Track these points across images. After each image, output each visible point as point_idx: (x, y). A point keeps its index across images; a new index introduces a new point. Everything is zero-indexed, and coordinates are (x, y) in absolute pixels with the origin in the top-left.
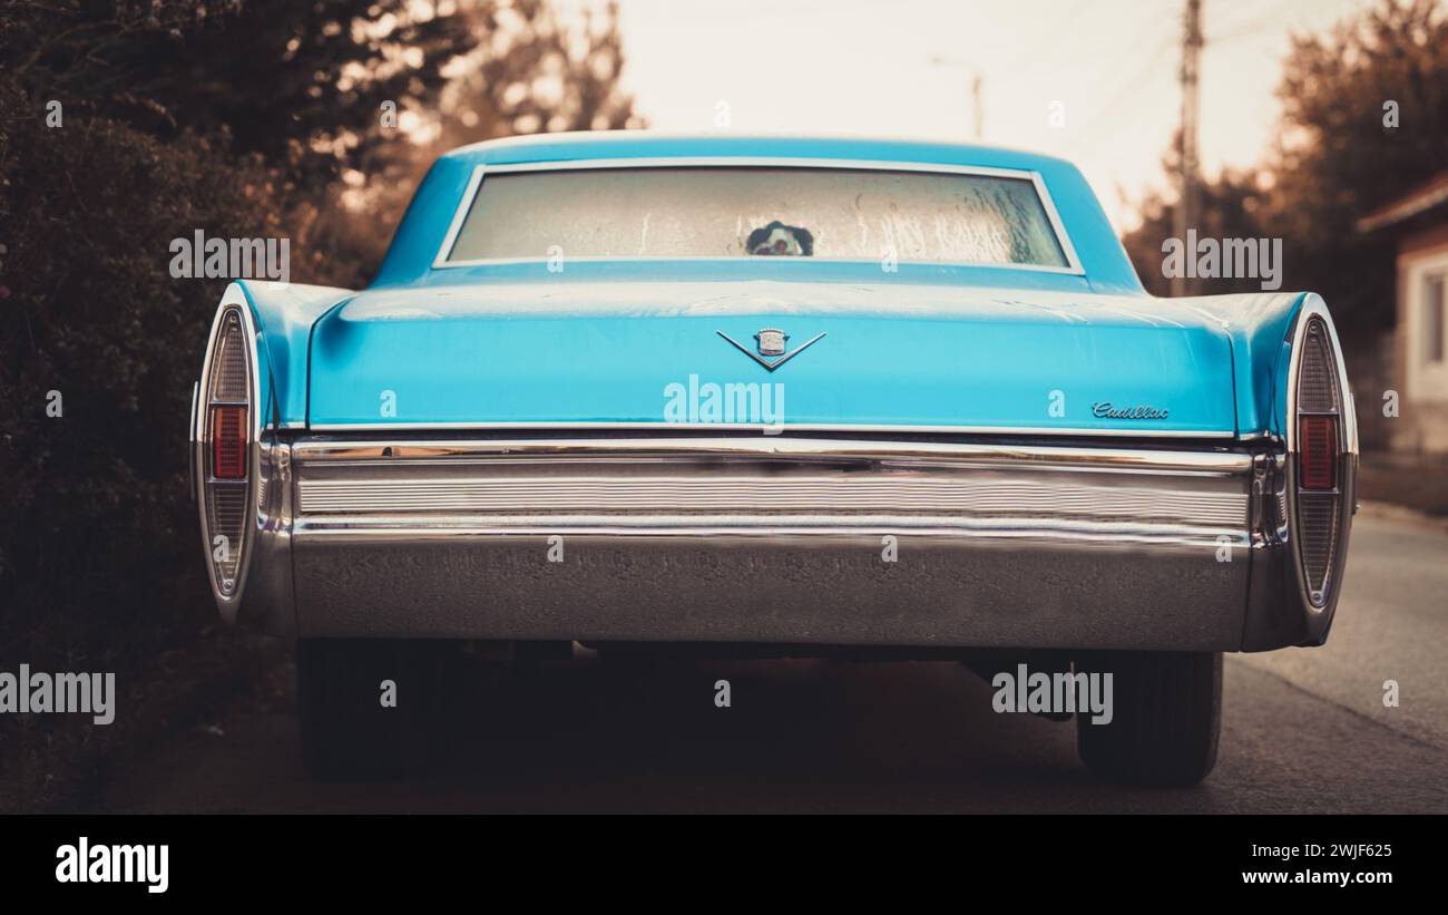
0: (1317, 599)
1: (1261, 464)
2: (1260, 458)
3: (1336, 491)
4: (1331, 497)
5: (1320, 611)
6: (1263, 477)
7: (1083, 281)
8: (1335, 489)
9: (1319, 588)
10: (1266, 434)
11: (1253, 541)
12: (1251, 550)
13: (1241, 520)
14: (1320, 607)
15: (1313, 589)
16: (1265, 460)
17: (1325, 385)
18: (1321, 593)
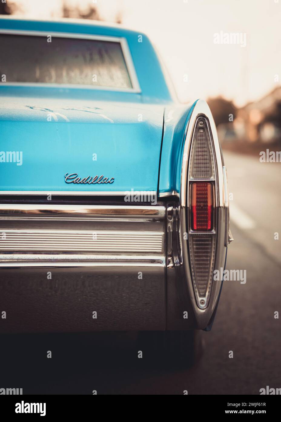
0: (203, 303)
1: (171, 213)
2: (170, 209)
3: (214, 232)
4: (211, 236)
5: (204, 311)
6: (172, 220)
7: (139, 97)
8: (213, 230)
9: (204, 296)
10: (173, 194)
11: (167, 262)
12: (166, 268)
13: (159, 249)
14: (203, 309)
15: (200, 296)
16: (172, 211)
17: (208, 161)
18: (205, 299)
